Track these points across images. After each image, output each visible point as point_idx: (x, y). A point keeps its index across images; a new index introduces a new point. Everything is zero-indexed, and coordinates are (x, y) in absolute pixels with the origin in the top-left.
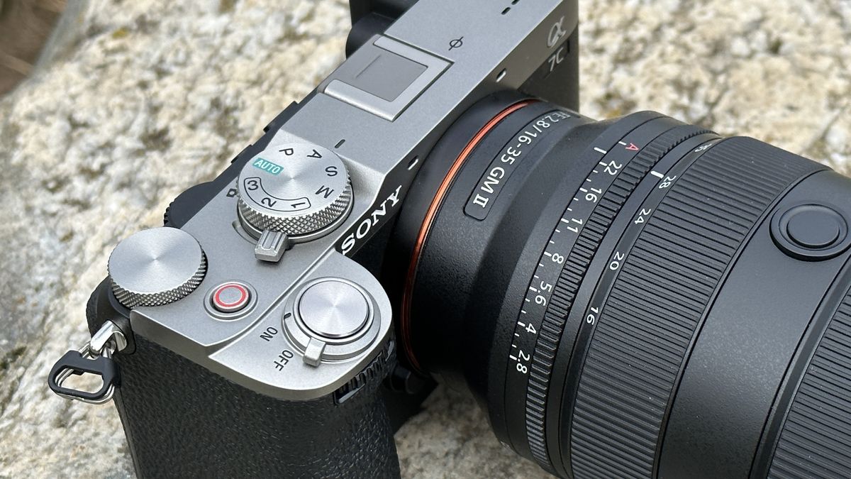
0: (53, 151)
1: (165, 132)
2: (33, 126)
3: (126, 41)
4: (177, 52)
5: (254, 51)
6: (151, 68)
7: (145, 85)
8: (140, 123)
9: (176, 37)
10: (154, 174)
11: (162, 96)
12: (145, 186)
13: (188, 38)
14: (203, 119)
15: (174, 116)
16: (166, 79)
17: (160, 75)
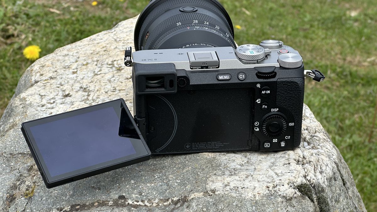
0: (38, 100)
1: (69, 94)
2: (30, 97)
3: (49, 81)
4: (64, 81)
5: (87, 78)
6: (58, 84)
7: (58, 87)
8: (61, 93)
9: (63, 79)
10: (70, 101)
11: (64, 88)
12: (68, 103)
13: (66, 79)
14: (79, 90)
15: (70, 91)
16: (64, 86)
17: (62, 85)
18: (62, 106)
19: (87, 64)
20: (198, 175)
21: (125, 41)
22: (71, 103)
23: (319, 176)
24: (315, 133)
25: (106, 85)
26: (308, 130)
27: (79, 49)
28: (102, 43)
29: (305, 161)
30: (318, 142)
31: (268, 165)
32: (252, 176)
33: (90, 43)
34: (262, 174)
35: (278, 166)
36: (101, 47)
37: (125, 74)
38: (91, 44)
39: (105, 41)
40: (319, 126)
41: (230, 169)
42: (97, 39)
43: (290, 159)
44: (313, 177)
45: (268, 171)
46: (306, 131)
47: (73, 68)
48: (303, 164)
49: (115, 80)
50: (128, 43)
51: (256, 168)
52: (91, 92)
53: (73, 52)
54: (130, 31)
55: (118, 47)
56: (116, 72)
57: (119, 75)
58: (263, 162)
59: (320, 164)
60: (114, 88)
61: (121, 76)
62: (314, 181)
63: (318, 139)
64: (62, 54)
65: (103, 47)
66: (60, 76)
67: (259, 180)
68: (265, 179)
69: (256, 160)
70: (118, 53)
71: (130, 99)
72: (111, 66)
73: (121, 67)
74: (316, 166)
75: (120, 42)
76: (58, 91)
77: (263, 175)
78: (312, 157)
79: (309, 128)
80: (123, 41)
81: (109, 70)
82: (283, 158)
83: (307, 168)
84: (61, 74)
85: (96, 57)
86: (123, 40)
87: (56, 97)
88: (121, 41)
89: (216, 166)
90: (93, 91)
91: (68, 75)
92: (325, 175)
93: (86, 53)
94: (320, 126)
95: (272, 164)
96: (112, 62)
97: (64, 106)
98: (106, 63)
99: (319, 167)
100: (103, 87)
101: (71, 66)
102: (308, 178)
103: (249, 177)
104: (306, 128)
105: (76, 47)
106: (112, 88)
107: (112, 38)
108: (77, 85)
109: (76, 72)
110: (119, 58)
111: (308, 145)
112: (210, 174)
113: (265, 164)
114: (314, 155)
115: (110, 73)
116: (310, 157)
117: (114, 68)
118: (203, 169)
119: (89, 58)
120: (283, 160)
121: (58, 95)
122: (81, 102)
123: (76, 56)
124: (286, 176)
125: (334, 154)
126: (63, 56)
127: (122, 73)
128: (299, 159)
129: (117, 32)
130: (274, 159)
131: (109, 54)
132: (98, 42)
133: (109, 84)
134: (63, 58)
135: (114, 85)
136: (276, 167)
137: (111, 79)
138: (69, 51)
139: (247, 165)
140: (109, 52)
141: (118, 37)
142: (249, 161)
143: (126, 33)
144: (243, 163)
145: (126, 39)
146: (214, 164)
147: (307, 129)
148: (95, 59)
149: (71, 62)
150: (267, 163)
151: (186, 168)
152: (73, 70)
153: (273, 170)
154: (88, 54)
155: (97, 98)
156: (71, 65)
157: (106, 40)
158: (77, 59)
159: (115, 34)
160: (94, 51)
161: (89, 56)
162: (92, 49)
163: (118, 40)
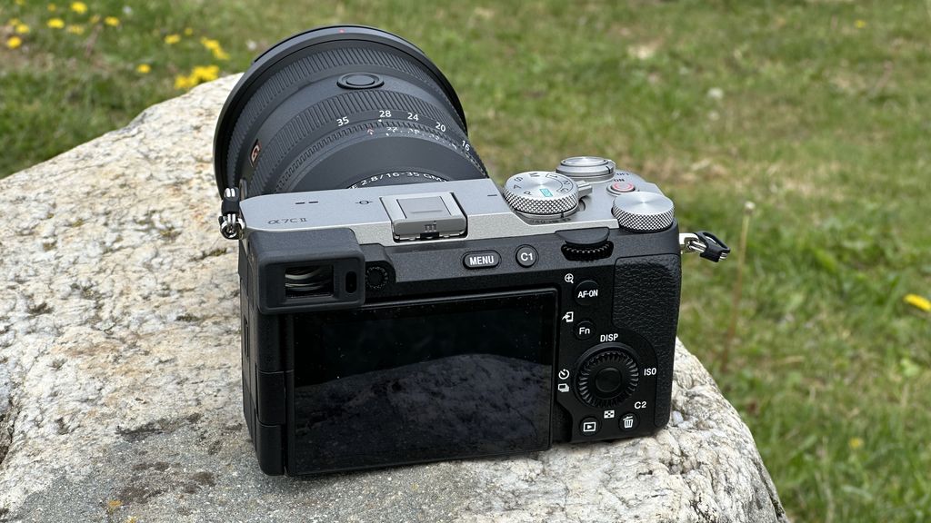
1: (44, 305)
4: (26, 271)
5: (87, 260)
6: (12, 280)
7: (13, 288)
8: (21, 304)
9: (20, 265)
10: (51, 323)
11: (30, 291)
12: (47, 329)
13: (30, 264)
14: (70, 295)
15: (47, 297)
16: (28, 283)
17: (21, 282)
18: (30, 338)
19: (80, 222)
20: (423, 512)
21: (173, 160)
22: (55, 330)
23: (726, 501)
24: (693, 386)
25: (140, 278)
27: (51, 183)
28: (112, 164)
29: (687, 464)
30: (706, 411)
31: (597, 479)
32: (563, 509)
33: (79, 165)
34: (589, 504)
35: (624, 481)
36: (111, 176)
37: (187, 247)
38: (82, 169)
39: (118, 160)
40: (697, 368)
41: (503, 493)
42: (95, 155)
43: (649, 461)
44: (714, 505)
45: (600, 494)
47: (44, 233)
48: (683, 473)
49: (161, 264)
50: (181, 163)
51: (570, 487)
52: (104, 298)
53: (36, 192)
54: (181, 131)
55: (155, 174)
56: (163, 242)
57: (170, 251)
58: (585, 472)
59: (724, 468)
60: (165, 287)
61: (178, 253)
62: (716, 514)
63: (703, 401)
64: (7, 197)
65: (117, 177)
66: (12, 257)
67: (582, 519)
68: (597, 516)
69: (564, 467)
70: (160, 191)
71: (211, 314)
72: (145, 227)
73: (173, 228)
74: (714, 475)
75: (159, 161)
76: (15, 298)
77: (590, 507)
78: (703, 451)
80: (166, 160)
81: (142, 237)
82: (631, 457)
83: (696, 482)
84: (14, 252)
85: (101, 204)
86: (167, 156)
87: (10, 314)
88: (161, 158)
89: (468, 488)
90: (108, 294)
91: (32, 253)
92: (738, 496)
93: (72, 193)
94: (700, 367)
95: (607, 476)
96: (146, 215)
97: (38, 338)
98: (130, 218)
99: (722, 475)
100: (133, 283)
101: (37, 229)
102: (703, 507)
103: (556, 513)
105: (42, 177)
106: (159, 287)
107: (135, 151)
108: (62, 281)
109: (54, 244)
110: (165, 206)
111: (685, 419)
112: (456, 509)
113: (588, 475)
114: (705, 445)
115: (146, 245)
116: (697, 451)
117: (154, 232)
118: (435, 497)
119: (84, 207)
120: (633, 463)
121: (16, 309)
122: (80, 325)
123: (44, 201)
124: (650, 506)
125: (748, 440)
126: (11, 201)
127: (179, 244)
128: (672, 460)
129: (146, 134)
130: (610, 463)
131: (135, 194)
132: (101, 163)
133: (150, 275)
134: (13, 207)
135: (164, 277)
136: (619, 484)
137: (151, 260)
138: (27, 190)
139: (544, 479)
140: (135, 188)
141: (152, 147)
142: (547, 469)
143: (170, 138)
144: (533, 475)
145: (174, 154)
146: (459, 482)
148: (100, 209)
149: (35, 218)
150: (595, 471)
151: (391, 496)
152: (44, 241)
153: (613, 491)
154: (77, 196)
155: (124, 314)
156: (36, 226)
157: (122, 157)
158: (51, 208)
159: (141, 141)
160: (93, 186)
161: (81, 201)
162: (87, 182)
163: (153, 155)
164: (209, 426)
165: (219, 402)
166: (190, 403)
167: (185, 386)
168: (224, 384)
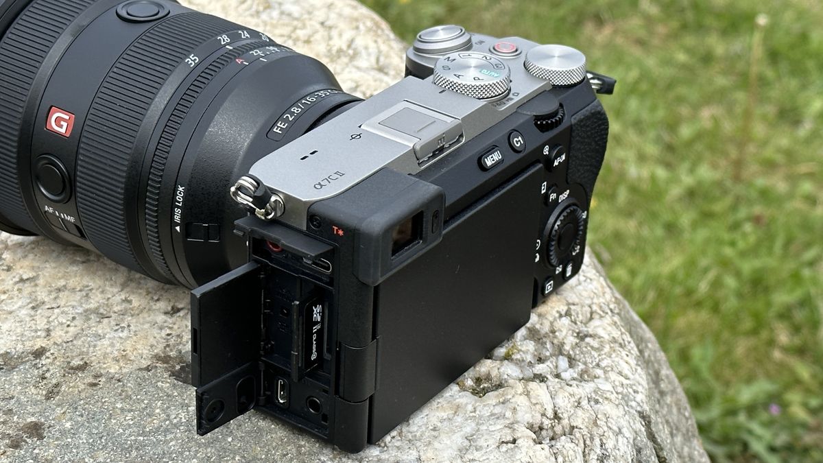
24: (591, 319)
26: (570, 315)
29: (558, 429)
30: (596, 356)
31: (455, 447)
35: (484, 451)
40: (601, 294)
43: (516, 426)
46: (565, 321)
48: (552, 439)
51: (423, 458)
58: (443, 437)
59: (601, 431)
63: (595, 343)
69: (424, 429)
74: (588, 442)
78: (580, 412)
79: (572, 307)
82: (498, 418)
83: (565, 452)
94: (604, 293)
95: (466, 443)
99: (597, 442)
104: (565, 308)
111: (570, 367)
113: (446, 441)
114: (584, 403)
116: (572, 412)
120: (499, 427)
125: (640, 389)
128: (542, 423)
130: (473, 425)
136: (477, 455)
139: (398, 444)
142: (404, 430)
144: (388, 438)
147: (568, 314)
150: (454, 437)
164: (51, 364)
165: (70, 334)
166: (39, 333)
167: (39, 312)
168: (80, 310)
